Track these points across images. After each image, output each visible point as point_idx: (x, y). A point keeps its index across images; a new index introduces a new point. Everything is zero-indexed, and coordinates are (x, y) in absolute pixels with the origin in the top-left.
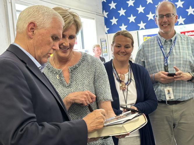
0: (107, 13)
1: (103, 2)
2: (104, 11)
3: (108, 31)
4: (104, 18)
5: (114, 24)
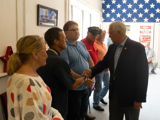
0: (104, 10)
1: (103, 4)
2: (103, 9)
3: (104, 20)
4: (102, 13)
5: (108, 17)
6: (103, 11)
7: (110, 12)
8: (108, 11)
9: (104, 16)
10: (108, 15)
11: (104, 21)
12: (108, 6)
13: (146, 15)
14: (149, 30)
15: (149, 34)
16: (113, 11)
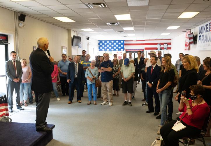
1: (99, 43)
6: (99, 46)
7: (102, 47)
8: (101, 46)
9: (99, 48)
10: (101, 48)
11: (99, 50)
12: (101, 44)
13: (117, 48)
14: (121, 54)
15: (121, 56)
16: (103, 46)
